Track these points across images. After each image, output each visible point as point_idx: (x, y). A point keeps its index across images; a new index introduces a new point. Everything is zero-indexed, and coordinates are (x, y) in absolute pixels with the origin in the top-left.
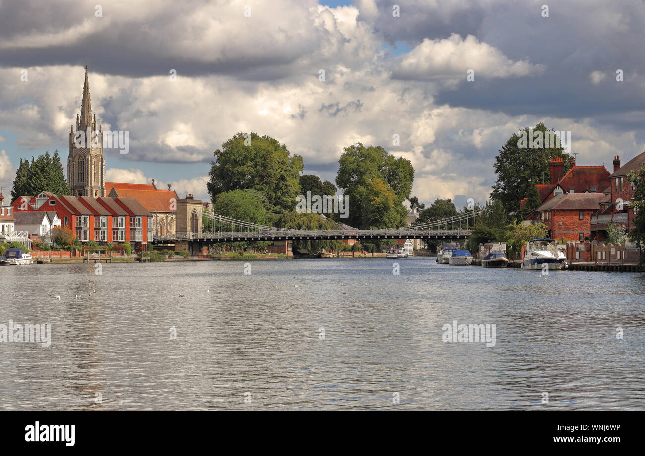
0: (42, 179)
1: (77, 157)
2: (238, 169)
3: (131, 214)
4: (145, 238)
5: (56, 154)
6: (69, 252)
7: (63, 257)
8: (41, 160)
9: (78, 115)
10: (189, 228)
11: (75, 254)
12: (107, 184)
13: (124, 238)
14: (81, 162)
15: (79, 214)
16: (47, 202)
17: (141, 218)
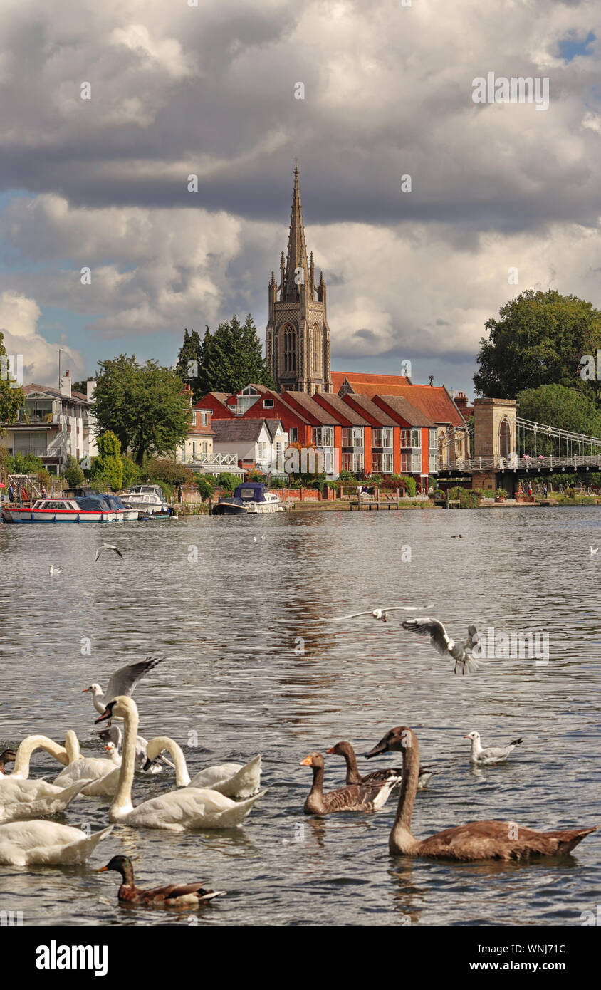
0: (227, 365)
1: (282, 328)
2: (530, 351)
3: (404, 425)
4: (426, 466)
5: (249, 322)
6: (315, 491)
7: (307, 499)
8: (222, 332)
9: (282, 253)
10: (497, 449)
11: (325, 496)
12: (334, 375)
13: (392, 467)
14: (290, 335)
15: (318, 424)
16: (259, 403)
17: (420, 431)
